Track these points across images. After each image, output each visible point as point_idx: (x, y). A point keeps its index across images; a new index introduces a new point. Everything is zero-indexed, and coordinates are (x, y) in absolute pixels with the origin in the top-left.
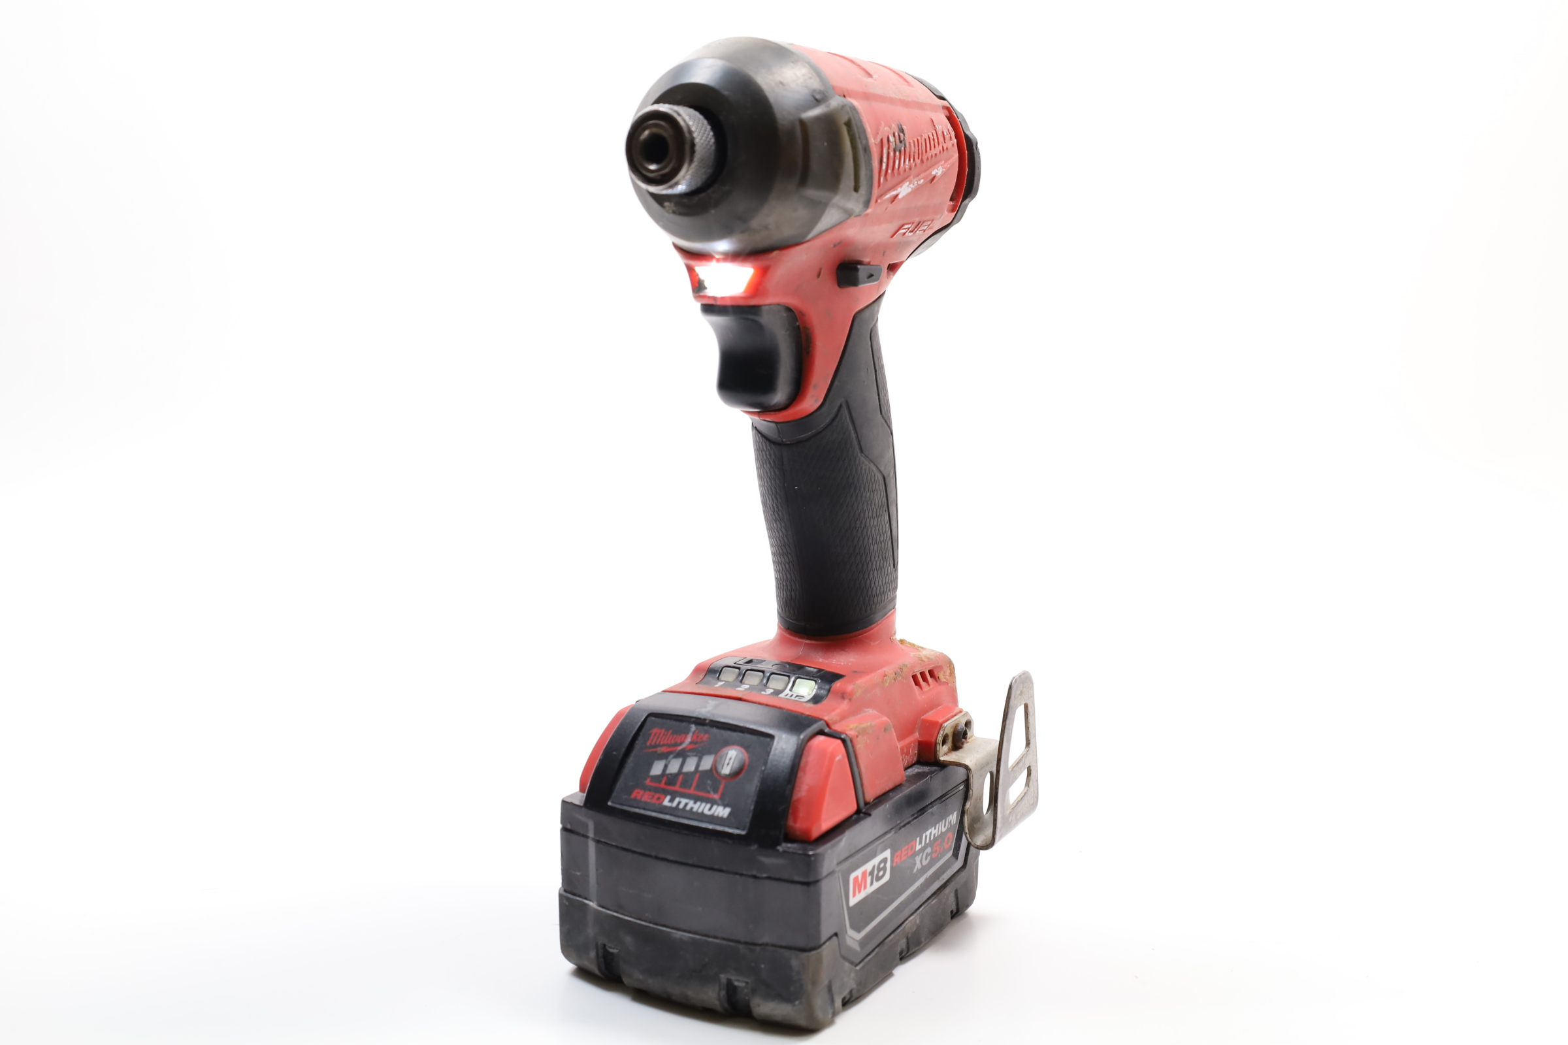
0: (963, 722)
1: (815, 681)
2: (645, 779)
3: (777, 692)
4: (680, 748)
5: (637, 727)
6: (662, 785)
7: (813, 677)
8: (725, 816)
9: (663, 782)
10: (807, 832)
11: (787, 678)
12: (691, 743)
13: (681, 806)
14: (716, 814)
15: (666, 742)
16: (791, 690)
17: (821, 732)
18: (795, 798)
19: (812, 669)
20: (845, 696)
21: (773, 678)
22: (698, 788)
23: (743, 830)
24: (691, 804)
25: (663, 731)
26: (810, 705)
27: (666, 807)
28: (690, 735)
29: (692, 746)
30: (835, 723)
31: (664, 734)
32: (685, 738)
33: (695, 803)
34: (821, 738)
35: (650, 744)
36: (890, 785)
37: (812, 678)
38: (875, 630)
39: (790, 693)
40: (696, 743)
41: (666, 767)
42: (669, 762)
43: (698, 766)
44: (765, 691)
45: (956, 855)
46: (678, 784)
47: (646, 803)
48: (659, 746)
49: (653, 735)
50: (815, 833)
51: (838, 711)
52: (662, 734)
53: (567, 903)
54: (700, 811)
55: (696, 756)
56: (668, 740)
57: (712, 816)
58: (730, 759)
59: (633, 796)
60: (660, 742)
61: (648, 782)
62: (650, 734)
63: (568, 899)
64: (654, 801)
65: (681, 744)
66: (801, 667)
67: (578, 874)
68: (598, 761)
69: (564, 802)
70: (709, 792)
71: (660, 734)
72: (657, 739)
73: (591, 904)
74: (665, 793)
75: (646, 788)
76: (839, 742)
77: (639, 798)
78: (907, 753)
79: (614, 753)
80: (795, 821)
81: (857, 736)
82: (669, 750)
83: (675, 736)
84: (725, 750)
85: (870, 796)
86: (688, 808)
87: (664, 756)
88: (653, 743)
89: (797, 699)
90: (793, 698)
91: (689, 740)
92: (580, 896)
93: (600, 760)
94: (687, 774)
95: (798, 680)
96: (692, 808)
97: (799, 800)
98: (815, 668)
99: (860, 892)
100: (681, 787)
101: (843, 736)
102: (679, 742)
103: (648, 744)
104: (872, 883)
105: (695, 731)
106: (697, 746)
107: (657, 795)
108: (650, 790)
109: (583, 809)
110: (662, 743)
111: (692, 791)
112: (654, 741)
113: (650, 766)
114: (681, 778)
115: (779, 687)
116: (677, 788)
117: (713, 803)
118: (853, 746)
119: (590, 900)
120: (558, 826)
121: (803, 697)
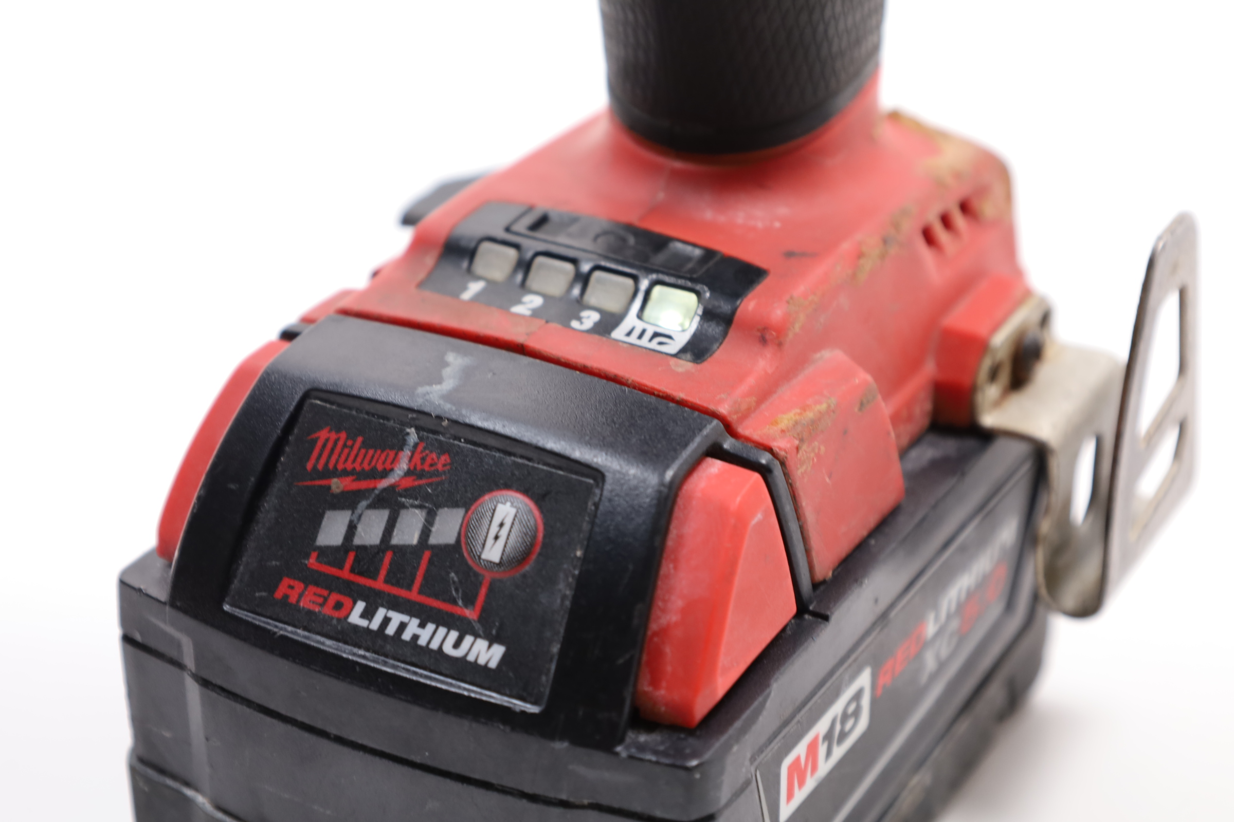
0: (1036, 317)
1: (698, 293)
2: (307, 556)
3: (609, 322)
4: (384, 484)
5: (281, 424)
6: (345, 574)
7: (691, 280)
8: (493, 664)
9: (348, 565)
10: (686, 709)
11: (629, 282)
12: (409, 473)
13: (391, 630)
14: (471, 658)
15: (349, 466)
16: (640, 316)
17: (716, 452)
18: (654, 627)
19: (689, 249)
20: (768, 337)
21: (599, 281)
22: (428, 588)
23: (534, 703)
24: (413, 626)
25: (343, 435)
26: (685, 366)
27: (356, 628)
28: (407, 453)
29: (409, 482)
30: (745, 416)
31: (345, 446)
32: (395, 460)
33: (422, 625)
34: (715, 466)
35: (314, 468)
36: (872, 520)
37: (689, 284)
38: (837, 129)
39: (640, 325)
40: (421, 476)
41: (352, 529)
42: (360, 517)
43: (426, 533)
44: (579, 319)
45: (1010, 605)
46: (383, 573)
47: (310, 613)
48: (334, 473)
49: (320, 444)
50: (702, 707)
51: (751, 381)
52: (340, 443)
53: (146, 789)
54: (434, 645)
55: (420, 507)
56: (354, 461)
57: (463, 660)
58: (501, 525)
59: (279, 594)
60: (337, 462)
61: (312, 561)
62: (314, 442)
63: (148, 780)
64: (327, 611)
65: (385, 473)
66: (660, 242)
67: (167, 735)
68: (194, 500)
69: (124, 585)
70: (454, 602)
71: (335, 443)
72: (329, 457)
73: (200, 799)
74: (356, 593)
75: (311, 578)
76: (756, 477)
77: (293, 599)
78: (910, 418)
79: (232, 486)
80: (655, 683)
81: (798, 449)
82: (355, 486)
83: (371, 452)
84: (487, 500)
85: (824, 567)
86: (407, 636)
87: (348, 501)
88: (320, 467)
89: (654, 345)
90: (644, 342)
91: (403, 466)
92: (174, 777)
93: (199, 498)
94: (401, 550)
95: (657, 289)
96: (416, 637)
97: (664, 632)
98: (695, 245)
99: (801, 783)
100: (387, 581)
101: (765, 459)
102: (380, 467)
103: (309, 466)
104: (829, 753)
105: (416, 445)
106: (423, 482)
107: (334, 597)
108: (317, 584)
109: (168, 608)
110: (340, 467)
111: (413, 595)
112: (322, 461)
113: (316, 523)
114: (388, 558)
115: (613, 305)
116: (379, 584)
117: (464, 629)
118: (786, 475)
119: (197, 789)
120: (115, 632)
121: (669, 337)
